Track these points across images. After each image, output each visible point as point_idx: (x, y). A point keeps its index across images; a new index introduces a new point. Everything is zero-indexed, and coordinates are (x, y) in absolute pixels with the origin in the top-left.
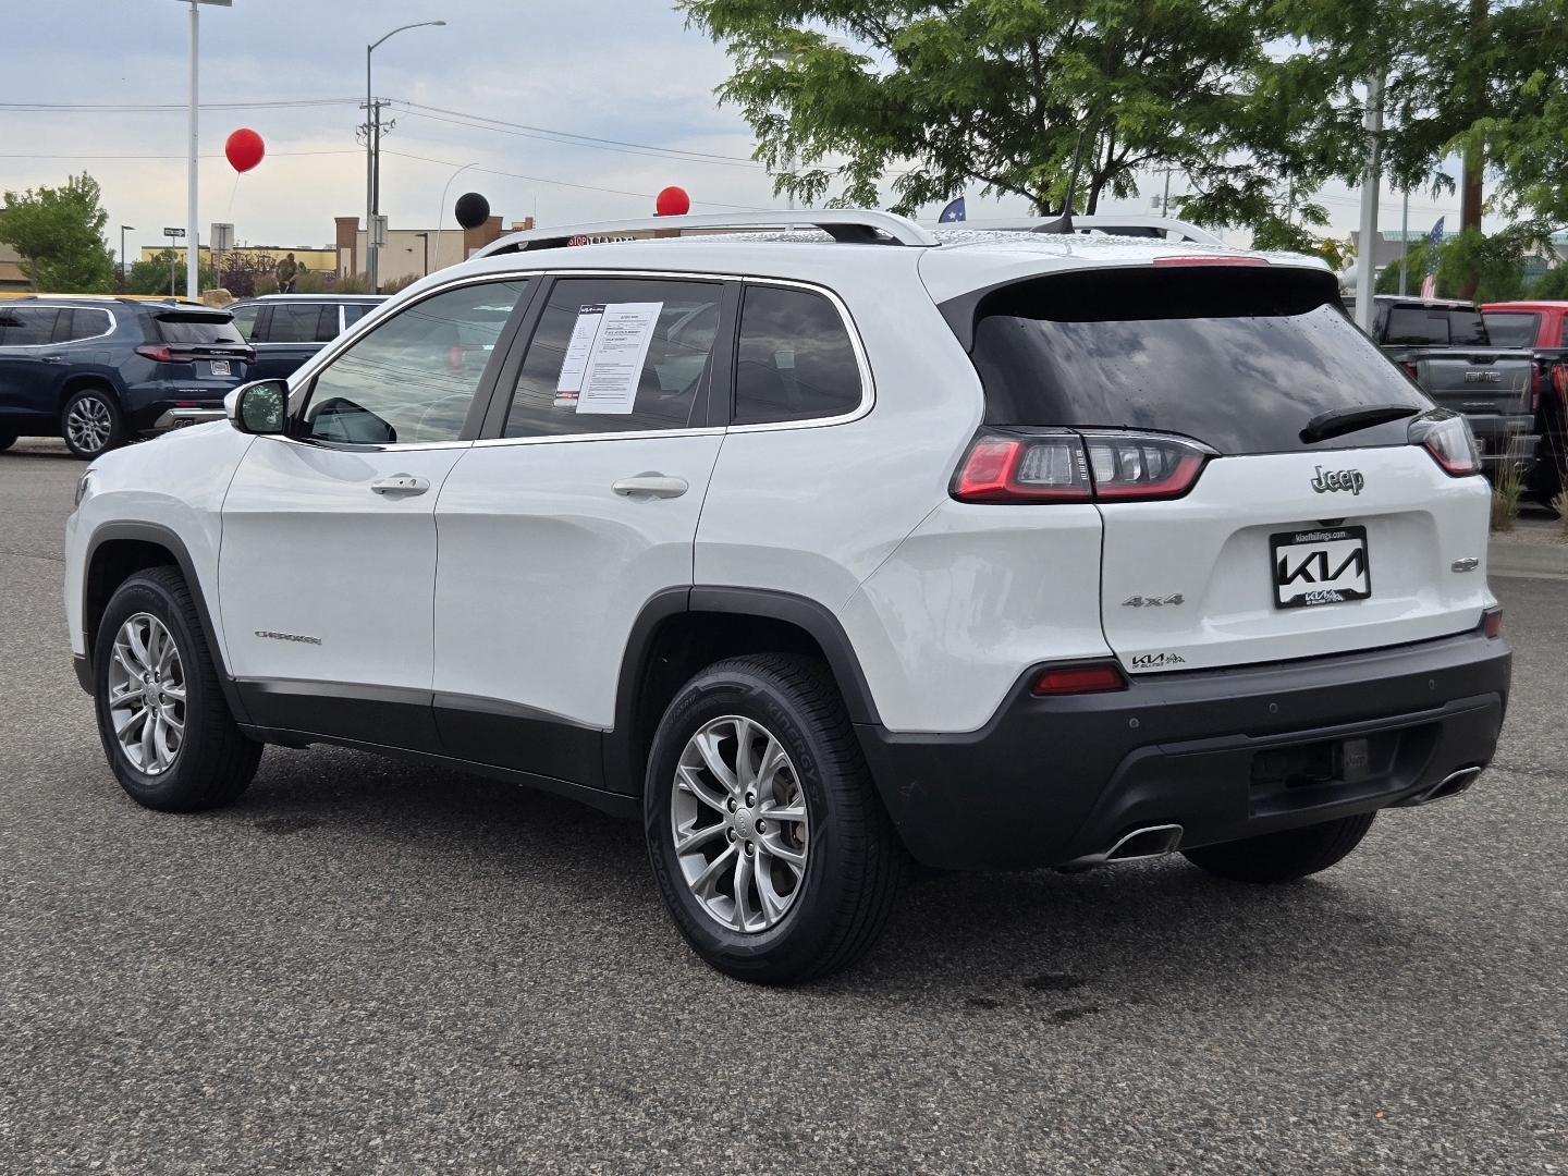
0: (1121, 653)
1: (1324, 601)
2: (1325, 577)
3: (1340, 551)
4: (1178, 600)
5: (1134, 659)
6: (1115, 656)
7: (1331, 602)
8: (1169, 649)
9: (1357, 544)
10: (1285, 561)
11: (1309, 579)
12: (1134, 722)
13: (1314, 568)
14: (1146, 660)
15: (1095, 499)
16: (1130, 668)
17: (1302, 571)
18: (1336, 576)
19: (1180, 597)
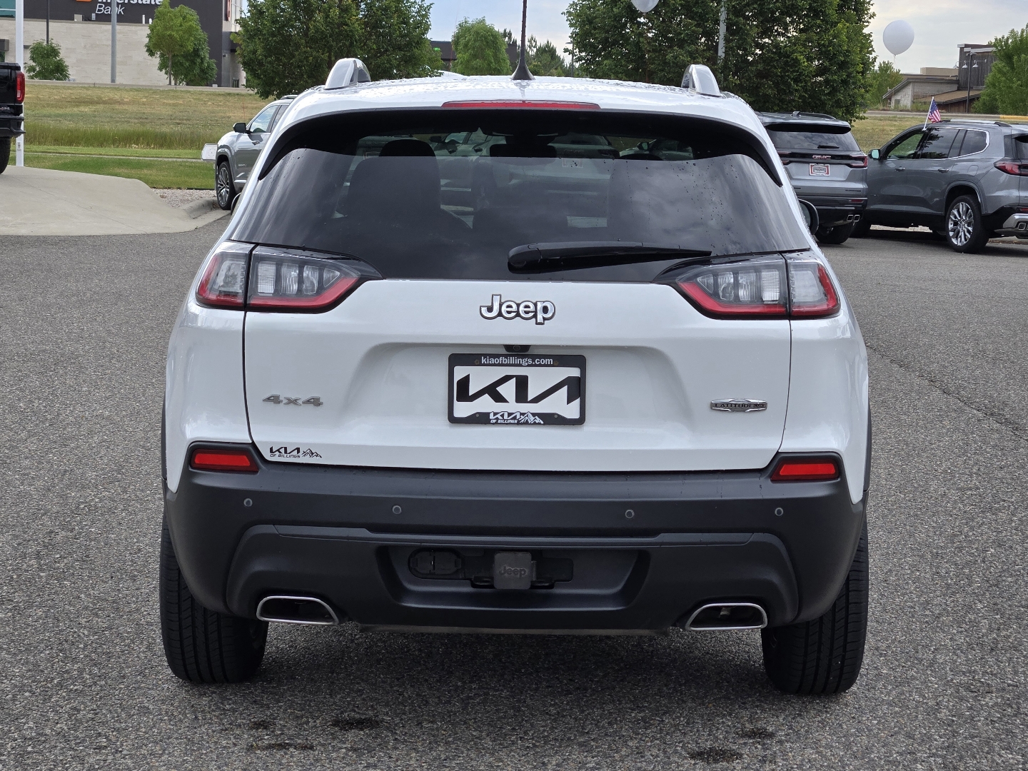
0: (260, 442)
1: (512, 421)
3: (541, 378)
4: (316, 402)
5: (271, 449)
6: (253, 444)
7: (526, 423)
8: (307, 444)
9: (574, 372)
12: (248, 502)
13: (508, 390)
14: (282, 450)
15: (246, 307)
16: (268, 456)
18: (537, 400)
19: (318, 399)
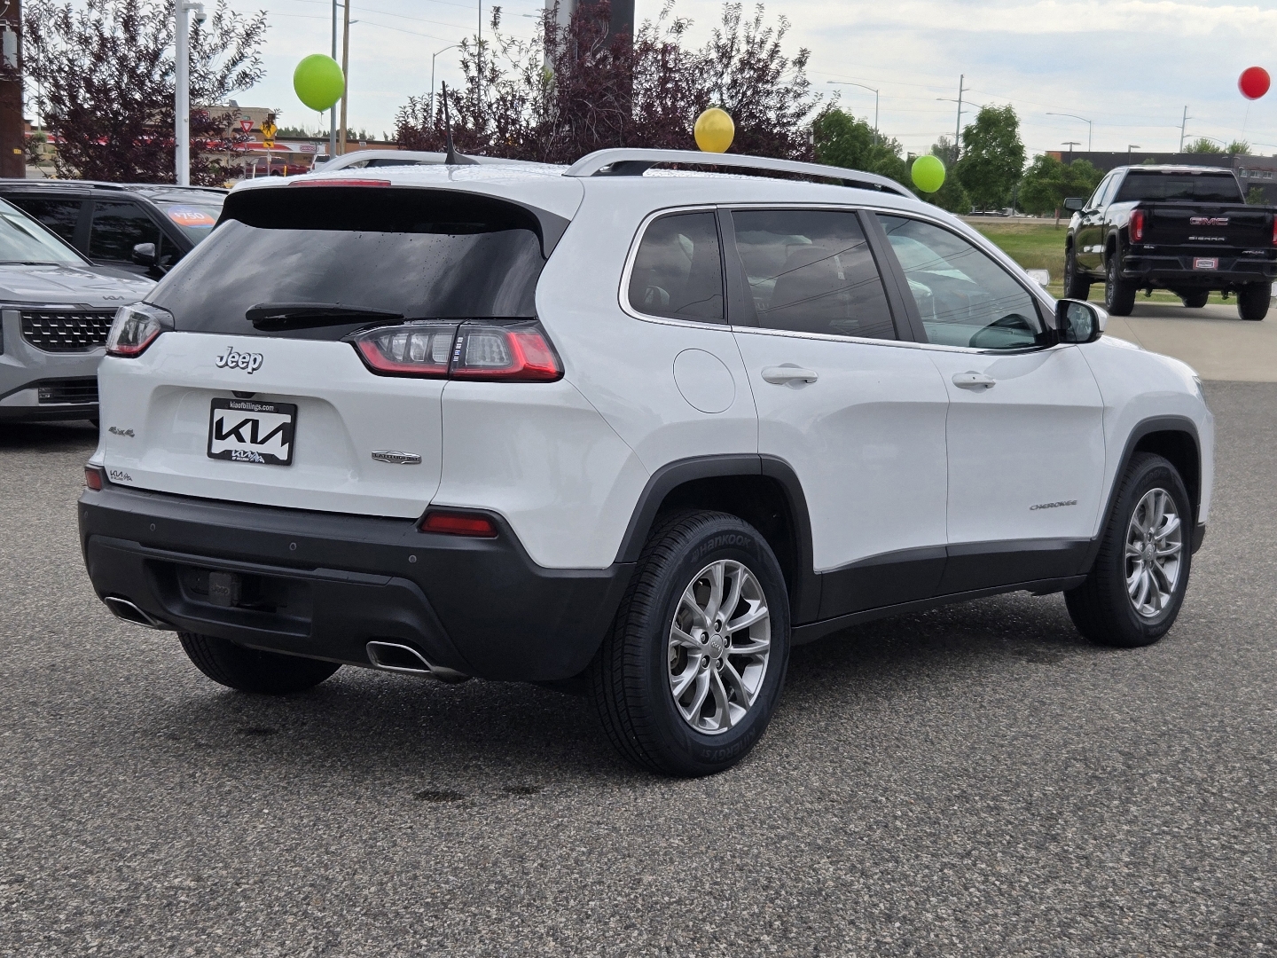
0: (106, 466)
1: (246, 459)
2: (254, 440)
3: (270, 421)
4: (130, 433)
5: (111, 472)
6: (103, 467)
7: (254, 462)
8: (126, 469)
9: (287, 419)
10: (221, 421)
11: (241, 439)
13: (246, 432)
14: (115, 474)
17: (236, 431)
18: (263, 442)
19: (132, 431)
